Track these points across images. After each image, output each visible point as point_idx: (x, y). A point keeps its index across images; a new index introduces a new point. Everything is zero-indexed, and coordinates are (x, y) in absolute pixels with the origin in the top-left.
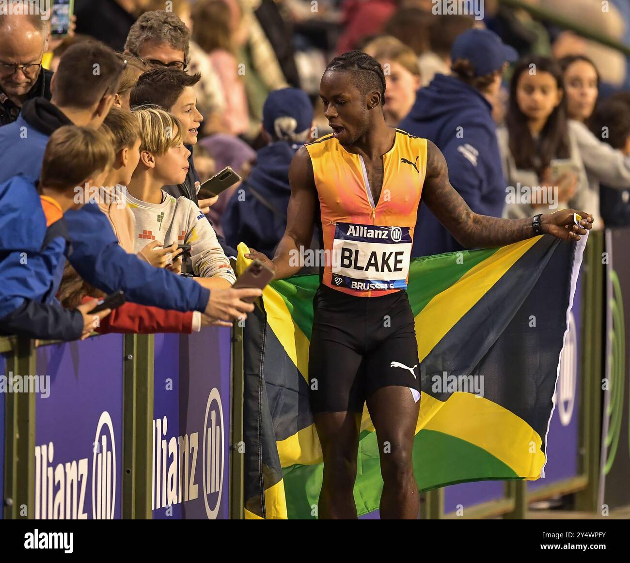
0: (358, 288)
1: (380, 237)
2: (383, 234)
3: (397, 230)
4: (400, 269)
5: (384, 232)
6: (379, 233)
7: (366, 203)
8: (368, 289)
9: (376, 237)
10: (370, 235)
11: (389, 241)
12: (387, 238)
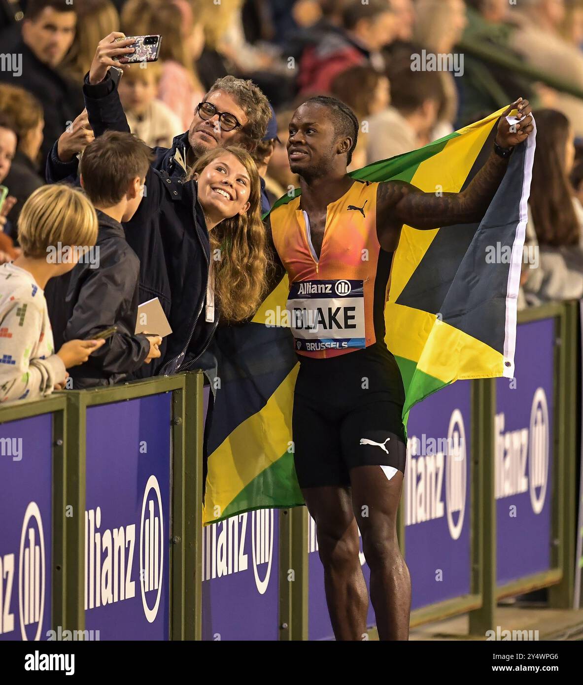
0: (312, 350)
1: (323, 292)
2: (326, 288)
3: (343, 284)
4: (354, 326)
5: (327, 286)
6: (322, 288)
7: (310, 258)
8: (319, 349)
9: (320, 292)
10: (314, 290)
11: (334, 295)
12: (331, 292)
